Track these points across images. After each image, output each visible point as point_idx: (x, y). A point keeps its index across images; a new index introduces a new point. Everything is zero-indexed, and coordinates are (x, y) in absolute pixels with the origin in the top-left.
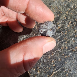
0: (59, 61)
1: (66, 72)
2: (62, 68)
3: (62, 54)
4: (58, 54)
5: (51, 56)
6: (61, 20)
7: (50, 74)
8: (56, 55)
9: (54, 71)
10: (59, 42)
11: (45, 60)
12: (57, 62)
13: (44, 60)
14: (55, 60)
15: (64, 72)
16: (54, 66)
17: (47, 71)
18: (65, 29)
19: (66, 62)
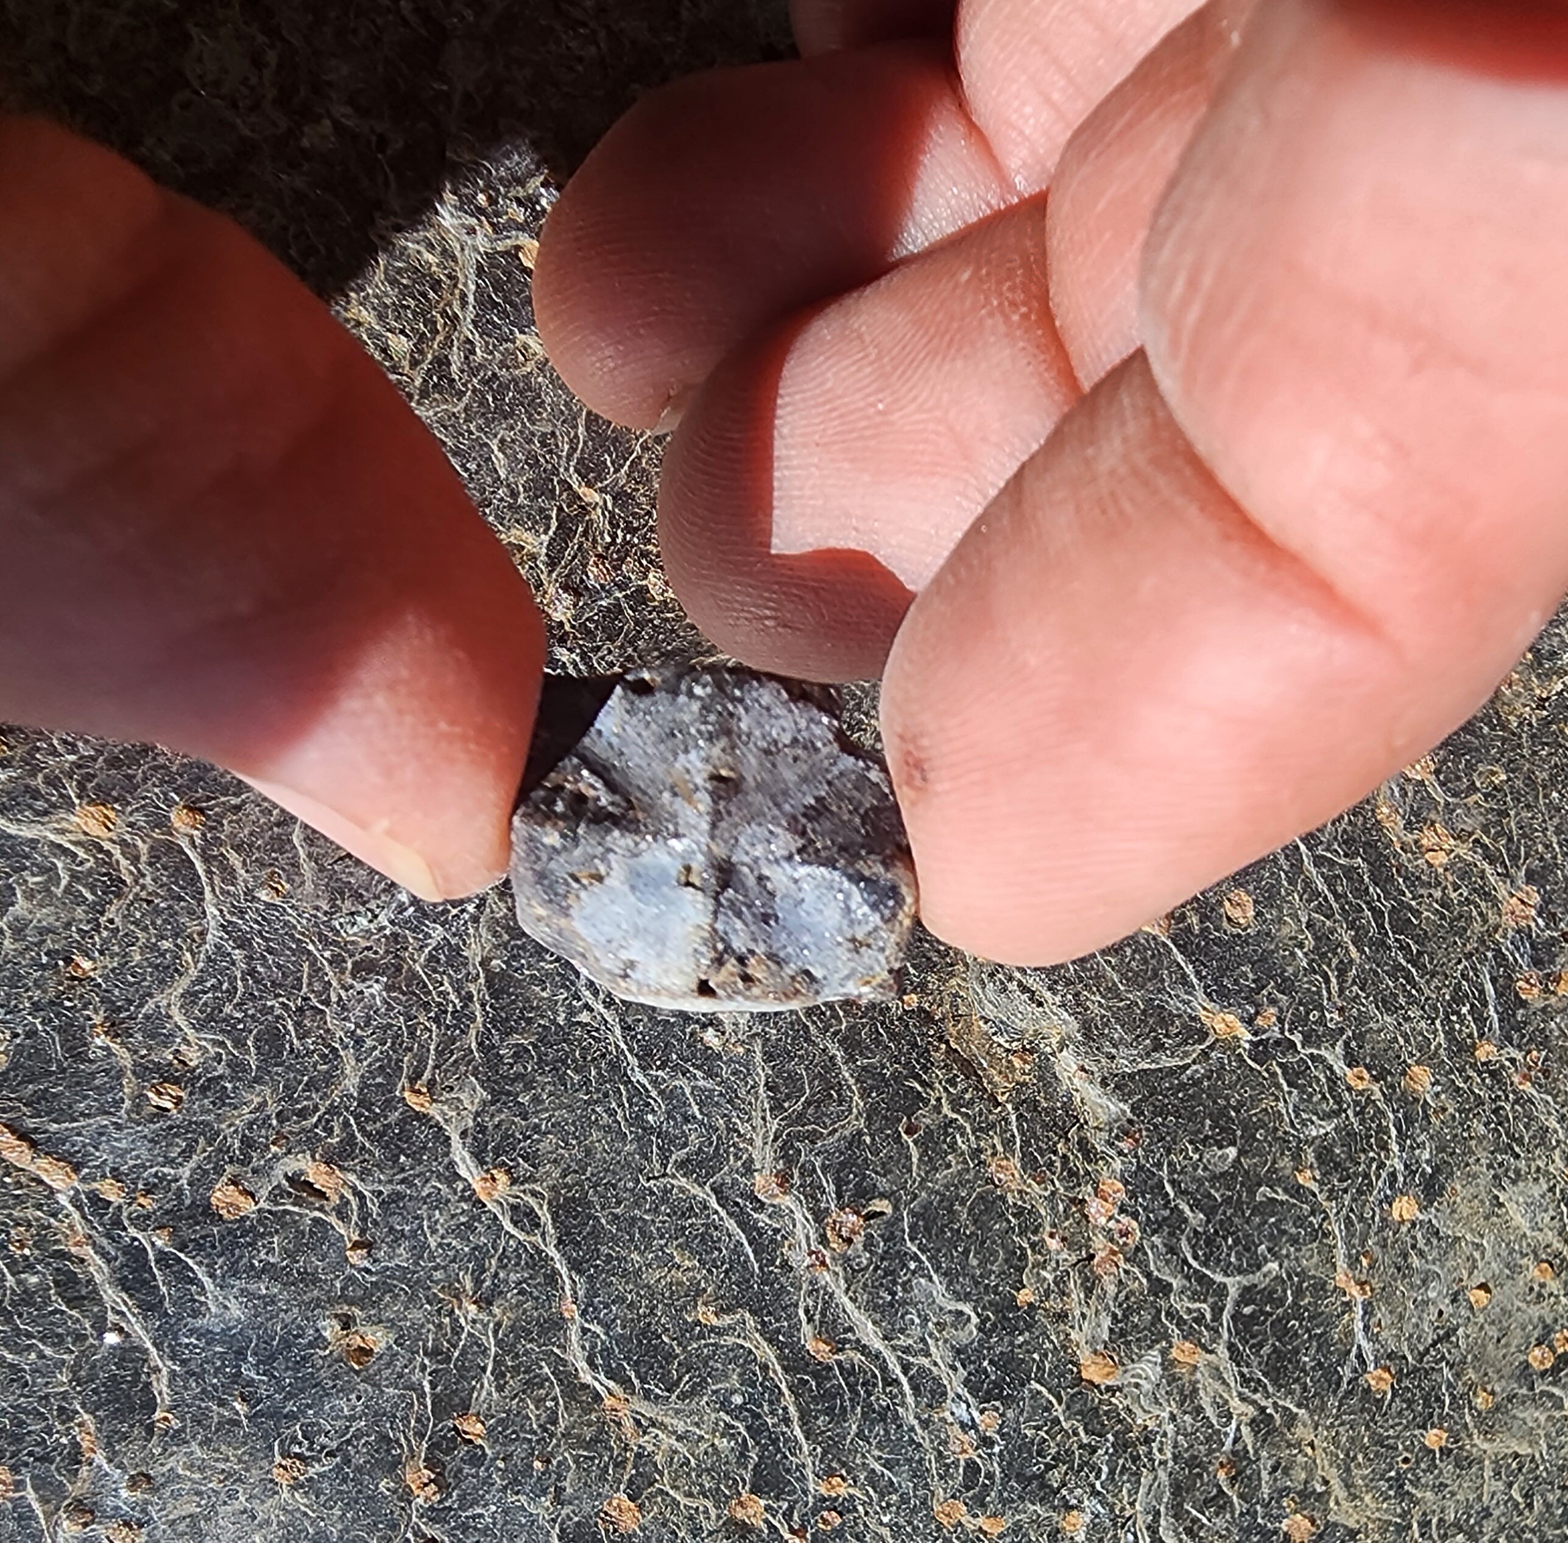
0: (330, 1329)
1: (75, 1456)
2: (161, 1387)
3: (486, 1390)
4: (485, 1302)
5: (460, 1154)
6: (1261, 1423)
7: (39, 1103)
8: (479, 1255)
9: (98, 1202)
10: (767, 1353)
11: (375, 988)
12: (309, 1278)
13: (365, 969)
14: (348, 1233)
15: (66, 1415)
16: (222, 1195)
17: (115, 1029)
18: (1047, 1494)
19: (309, 1486)
